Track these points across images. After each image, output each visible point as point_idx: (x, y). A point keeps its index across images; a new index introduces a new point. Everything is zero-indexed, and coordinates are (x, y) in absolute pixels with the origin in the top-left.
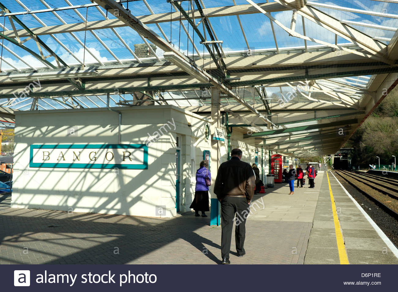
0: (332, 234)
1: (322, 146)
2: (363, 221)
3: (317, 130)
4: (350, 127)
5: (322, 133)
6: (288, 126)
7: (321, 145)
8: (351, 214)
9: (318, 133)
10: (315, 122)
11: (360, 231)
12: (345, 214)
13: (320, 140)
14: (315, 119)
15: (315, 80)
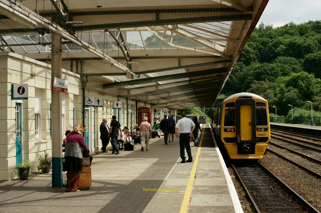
0: (182, 191)
1: (196, 97)
2: (219, 177)
3: (187, 79)
4: (222, 76)
5: (192, 82)
6: (151, 75)
7: (194, 96)
8: (210, 170)
9: (188, 83)
10: (183, 71)
11: (212, 187)
12: (204, 170)
13: (192, 91)
14: (180, 67)
15: (177, 24)
